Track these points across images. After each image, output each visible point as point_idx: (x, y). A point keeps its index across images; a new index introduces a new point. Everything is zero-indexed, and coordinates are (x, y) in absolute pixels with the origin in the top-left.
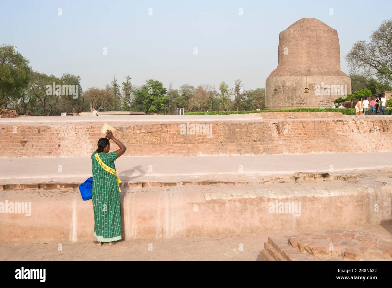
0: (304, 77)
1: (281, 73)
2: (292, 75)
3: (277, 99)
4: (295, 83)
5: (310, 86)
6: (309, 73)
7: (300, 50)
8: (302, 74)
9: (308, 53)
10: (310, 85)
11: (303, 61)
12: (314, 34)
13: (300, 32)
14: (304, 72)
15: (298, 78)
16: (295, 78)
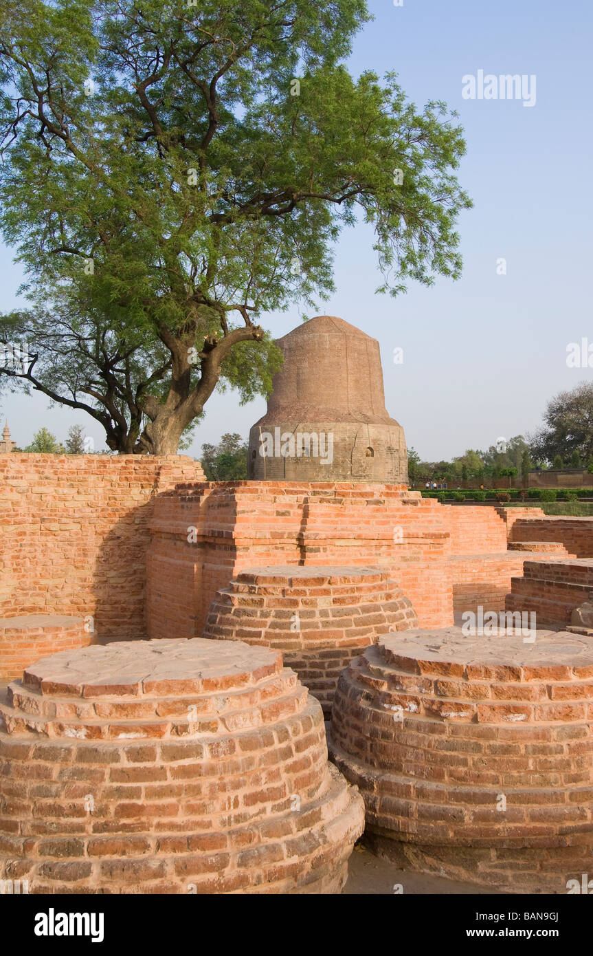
0: (365, 426)
1: (311, 416)
2: (337, 421)
3: (308, 466)
4: (349, 437)
5: (374, 444)
6: (368, 421)
7: (344, 375)
8: (357, 421)
9: (357, 381)
10: (374, 441)
11: (350, 397)
12: (363, 347)
13: (343, 342)
14: (359, 417)
15: (353, 427)
16: (348, 428)
